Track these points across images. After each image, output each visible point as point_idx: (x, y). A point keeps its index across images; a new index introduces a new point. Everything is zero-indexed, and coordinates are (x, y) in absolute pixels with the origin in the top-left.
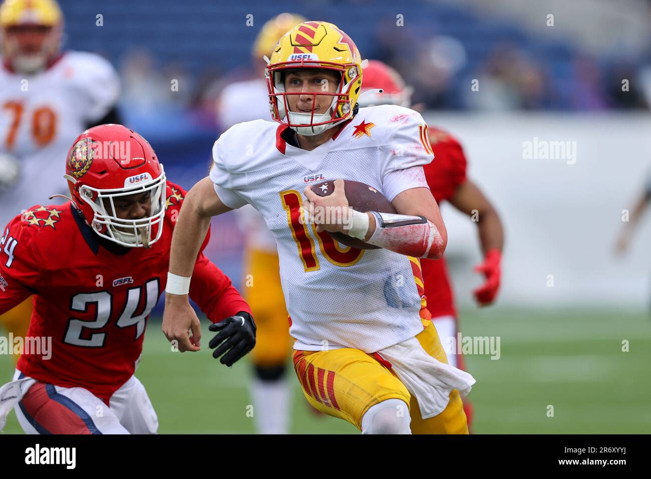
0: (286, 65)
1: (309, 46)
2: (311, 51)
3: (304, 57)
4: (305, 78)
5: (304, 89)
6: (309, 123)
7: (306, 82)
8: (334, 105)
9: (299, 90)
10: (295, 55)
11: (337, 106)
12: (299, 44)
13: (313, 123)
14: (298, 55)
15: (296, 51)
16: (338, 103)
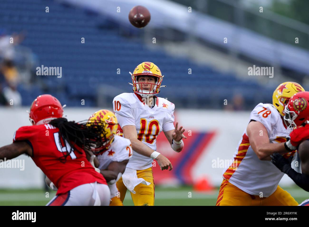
0: (142, 74)
1: (149, 69)
2: (150, 70)
3: (148, 72)
4: (146, 78)
5: (146, 82)
6: (149, 93)
7: (146, 79)
8: (155, 88)
9: (144, 82)
10: (145, 71)
11: (156, 89)
12: (146, 68)
13: (150, 93)
14: (146, 71)
15: (145, 70)
16: (157, 88)
